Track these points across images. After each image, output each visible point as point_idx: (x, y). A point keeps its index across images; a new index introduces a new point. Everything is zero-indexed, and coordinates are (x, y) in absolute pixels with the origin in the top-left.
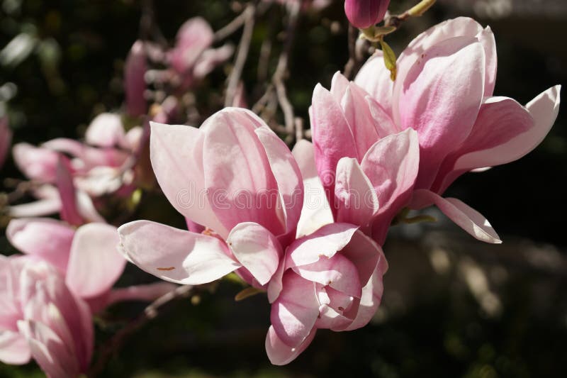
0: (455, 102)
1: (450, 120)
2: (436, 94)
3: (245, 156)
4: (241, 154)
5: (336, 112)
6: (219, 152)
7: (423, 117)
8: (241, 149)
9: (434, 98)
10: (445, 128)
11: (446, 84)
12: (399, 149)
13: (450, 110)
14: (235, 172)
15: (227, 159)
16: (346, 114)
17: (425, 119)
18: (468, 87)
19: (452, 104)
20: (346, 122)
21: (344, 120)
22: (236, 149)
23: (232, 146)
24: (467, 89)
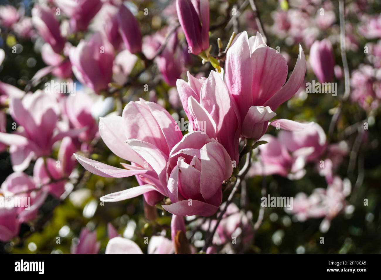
0: (239, 59)
1: (241, 70)
2: (233, 63)
3: (144, 118)
4: (142, 117)
5: (187, 87)
6: (131, 118)
7: (233, 79)
8: (142, 114)
9: (233, 65)
10: (241, 76)
11: (234, 54)
12: (211, 84)
13: (238, 65)
14: (140, 126)
15: (134, 120)
16: (191, 86)
17: (234, 79)
18: (243, 50)
19: (238, 61)
20: (192, 90)
21: (191, 90)
22: (139, 115)
23: (136, 114)
24: (242, 51)
